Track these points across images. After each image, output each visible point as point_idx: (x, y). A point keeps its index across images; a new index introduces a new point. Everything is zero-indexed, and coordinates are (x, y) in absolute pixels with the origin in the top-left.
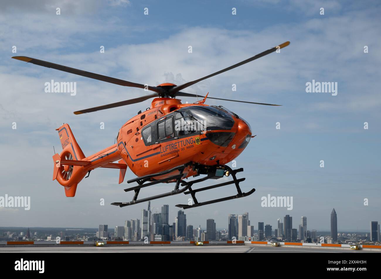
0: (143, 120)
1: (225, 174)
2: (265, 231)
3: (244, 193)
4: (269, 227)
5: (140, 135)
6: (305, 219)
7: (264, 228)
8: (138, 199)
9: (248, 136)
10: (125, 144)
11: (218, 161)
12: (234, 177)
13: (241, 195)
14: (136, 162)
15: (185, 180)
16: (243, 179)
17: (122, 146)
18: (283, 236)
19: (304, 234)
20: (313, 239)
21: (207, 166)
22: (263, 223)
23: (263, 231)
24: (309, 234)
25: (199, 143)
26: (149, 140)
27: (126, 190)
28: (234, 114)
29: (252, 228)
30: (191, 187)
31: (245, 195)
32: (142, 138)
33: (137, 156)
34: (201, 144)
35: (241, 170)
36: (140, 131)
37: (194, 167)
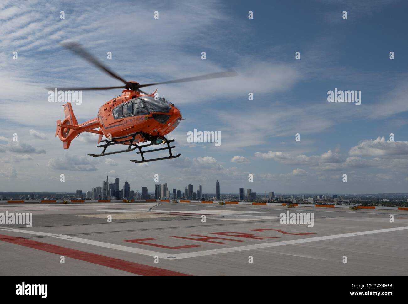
0: (115, 103)
1: (162, 142)
2: (177, 194)
3: (173, 156)
4: (179, 192)
5: (112, 112)
6: (201, 187)
7: (177, 192)
8: (105, 152)
9: (178, 119)
10: (102, 117)
11: (158, 133)
12: (169, 145)
13: (171, 157)
14: (107, 129)
15: (137, 144)
16: (174, 147)
17: (100, 118)
18: (188, 197)
19: (200, 196)
20: (205, 199)
21: (151, 136)
22: (176, 189)
23: (176, 194)
24: (203, 195)
25: (147, 120)
26: (116, 116)
27: (99, 147)
28: (172, 103)
29: (169, 192)
30: (141, 149)
31: (174, 157)
32: (112, 114)
33: (108, 125)
34: (148, 120)
35: (173, 141)
36: (112, 110)
37: (143, 135)
